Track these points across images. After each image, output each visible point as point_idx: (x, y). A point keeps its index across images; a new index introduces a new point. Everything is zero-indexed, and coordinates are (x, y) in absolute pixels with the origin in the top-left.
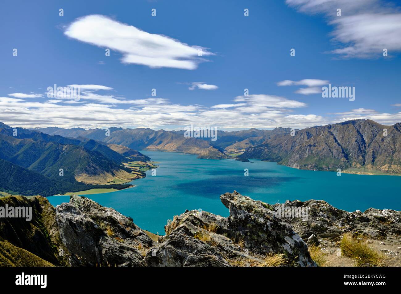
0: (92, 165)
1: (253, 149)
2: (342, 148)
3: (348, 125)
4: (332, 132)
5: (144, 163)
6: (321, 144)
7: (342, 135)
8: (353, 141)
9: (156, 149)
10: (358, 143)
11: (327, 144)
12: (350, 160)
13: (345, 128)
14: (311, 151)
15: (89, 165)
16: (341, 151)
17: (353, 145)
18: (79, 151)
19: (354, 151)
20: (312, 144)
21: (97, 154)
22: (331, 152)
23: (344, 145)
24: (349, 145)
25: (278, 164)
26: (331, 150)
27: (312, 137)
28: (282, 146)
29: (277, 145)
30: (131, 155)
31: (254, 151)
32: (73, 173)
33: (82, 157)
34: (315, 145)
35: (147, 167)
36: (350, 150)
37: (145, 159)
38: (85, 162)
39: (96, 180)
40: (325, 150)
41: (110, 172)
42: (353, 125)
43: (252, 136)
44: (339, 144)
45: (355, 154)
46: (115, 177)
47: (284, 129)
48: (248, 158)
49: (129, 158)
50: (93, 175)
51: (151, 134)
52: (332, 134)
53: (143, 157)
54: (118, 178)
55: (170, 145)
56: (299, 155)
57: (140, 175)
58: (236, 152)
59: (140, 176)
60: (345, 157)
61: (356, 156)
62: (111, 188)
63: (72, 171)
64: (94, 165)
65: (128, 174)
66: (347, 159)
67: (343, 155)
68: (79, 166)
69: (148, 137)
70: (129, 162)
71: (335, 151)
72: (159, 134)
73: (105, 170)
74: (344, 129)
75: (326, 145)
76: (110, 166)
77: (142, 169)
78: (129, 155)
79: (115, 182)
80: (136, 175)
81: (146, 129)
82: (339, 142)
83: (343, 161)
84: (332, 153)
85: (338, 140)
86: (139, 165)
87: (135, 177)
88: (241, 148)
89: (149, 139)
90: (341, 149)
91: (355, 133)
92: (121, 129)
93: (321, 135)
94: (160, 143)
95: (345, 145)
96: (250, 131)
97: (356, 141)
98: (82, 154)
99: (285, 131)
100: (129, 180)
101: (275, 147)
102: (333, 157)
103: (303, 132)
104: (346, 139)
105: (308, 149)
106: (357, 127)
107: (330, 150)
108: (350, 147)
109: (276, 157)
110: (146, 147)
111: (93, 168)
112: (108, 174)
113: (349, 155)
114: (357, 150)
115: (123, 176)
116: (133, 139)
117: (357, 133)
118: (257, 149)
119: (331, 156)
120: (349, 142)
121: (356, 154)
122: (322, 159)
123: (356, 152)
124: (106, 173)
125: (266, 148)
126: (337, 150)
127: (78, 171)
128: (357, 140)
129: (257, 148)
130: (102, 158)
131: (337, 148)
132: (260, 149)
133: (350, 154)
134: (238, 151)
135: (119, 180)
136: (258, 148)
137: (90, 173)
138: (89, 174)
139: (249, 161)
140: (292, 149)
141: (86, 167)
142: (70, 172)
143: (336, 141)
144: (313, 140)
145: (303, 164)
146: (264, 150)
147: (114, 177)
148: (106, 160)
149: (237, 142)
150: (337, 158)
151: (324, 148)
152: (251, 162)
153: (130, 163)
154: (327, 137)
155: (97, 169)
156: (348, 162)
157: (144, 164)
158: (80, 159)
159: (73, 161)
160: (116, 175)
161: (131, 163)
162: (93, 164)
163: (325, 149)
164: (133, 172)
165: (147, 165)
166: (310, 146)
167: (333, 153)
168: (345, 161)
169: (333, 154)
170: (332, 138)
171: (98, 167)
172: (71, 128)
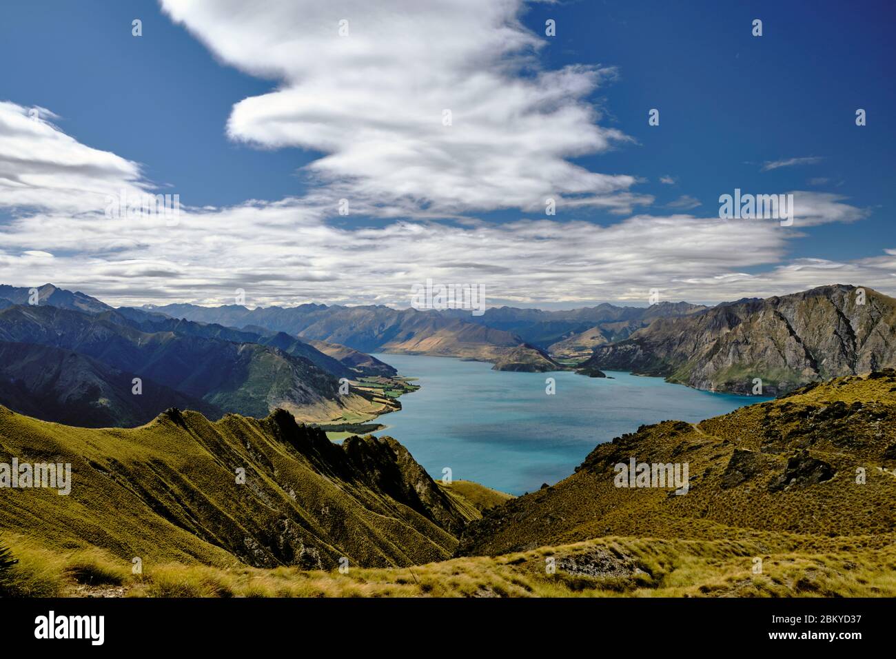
0: (299, 385)
1: (611, 349)
2: (804, 347)
3: (816, 299)
4: (782, 313)
5: (390, 380)
6: (759, 339)
7: (805, 321)
8: (829, 331)
9: (402, 349)
10: (840, 336)
11: (773, 340)
12: (824, 372)
13: (811, 304)
14: (740, 355)
15: (295, 386)
16: (804, 355)
17: (830, 341)
18: (272, 358)
19: (830, 354)
20: (741, 340)
21: (305, 362)
22: (782, 355)
23: (810, 340)
24: (819, 341)
25: (667, 382)
26: (782, 352)
27: (741, 325)
28: (675, 344)
29: (664, 341)
30: (358, 363)
31: (612, 354)
32: (264, 401)
33: (279, 369)
34: (747, 342)
35: (397, 388)
36: (822, 352)
37: (389, 372)
38: (286, 379)
39: (309, 415)
40: (769, 352)
41: (333, 399)
42: (828, 298)
43: (604, 322)
44: (798, 340)
45: (833, 359)
46: (344, 409)
47: (672, 304)
48: (602, 369)
49: (355, 369)
50: (303, 405)
51: (389, 318)
52: (782, 319)
53: (382, 368)
54: (350, 412)
55: (431, 340)
56: (714, 362)
57: (391, 405)
58: (572, 355)
59: (391, 407)
60: (812, 367)
61: (836, 364)
62: (343, 431)
63: (263, 398)
64: (303, 385)
65: (367, 402)
66: (817, 371)
67: (808, 361)
68: (274, 388)
69: (383, 325)
70: (359, 379)
71: (789, 355)
72: (407, 318)
73: (324, 395)
74: (808, 306)
75: (771, 342)
76: (332, 387)
77: (390, 394)
78: (353, 365)
79: (345, 420)
80: (384, 405)
81: (377, 307)
82: (798, 334)
83: (807, 374)
84: (784, 357)
85: (797, 332)
86: (380, 384)
87: (381, 409)
88: (582, 347)
89: (386, 328)
90: (802, 351)
91: (832, 315)
92: (323, 306)
93: (759, 320)
94: (410, 336)
95: (812, 342)
96: (599, 311)
97: (835, 333)
98: (278, 362)
99: (677, 309)
100: (373, 416)
101: (659, 346)
102: (787, 367)
103: (719, 312)
104: (814, 329)
105: (731, 350)
106: (837, 303)
107: (780, 352)
108: (822, 346)
109: (662, 366)
110: (381, 346)
111: (301, 392)
112: (330, 404)
113: (821, 362)
114: (838, 351)
115: (358, 406)
116: (351, 329)
117: (836, 315)
118: (621, 350)
119: (782, 365)
120: (821, 335)
121: (836, 359)
122: (762, 371)
123: (836, 355)
124: (326, 401)
125: (638, 346)
126: (795, 351)
127: (274, 397)
128: (837, 331)
129: (619, 348)
130: (314, 371)
131: (794, 348)
132: (627, 349)
133: (822, 359)
134: (576, 354)
135: (353, 416)
136: (622, 348)
137: (298, 400)
138: (295, 402)
139: (605, 376)
140: (696, 349)
141: (290, 388)
142: (260, 399)
143: (792, 333)
144: (741, 330)
145: (722, 382)
146: (635, 351)
147: (341, 408)
148: (323, 375)
149: (572, 333)
150: (795, 368)
151: (766, 348)
152: (610, 378)
153: (362, 381)
154: (772, 324)
155: (309, 394)
156: (819, 376)
157: (389, 383)
158: (275, 372)
159: (263, 376)
160: (346, 405)
161: (364, 379)
162: (300, 382)
163: (768, 349)
164: (375, 399)
165: (396, 384)
166: (737, 343)
167: (787, 358)
168: (813, 376)
169: (786, 361)
170: (783, 326)
171: (310, 390)
172: (220, 305)
